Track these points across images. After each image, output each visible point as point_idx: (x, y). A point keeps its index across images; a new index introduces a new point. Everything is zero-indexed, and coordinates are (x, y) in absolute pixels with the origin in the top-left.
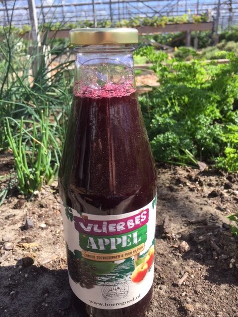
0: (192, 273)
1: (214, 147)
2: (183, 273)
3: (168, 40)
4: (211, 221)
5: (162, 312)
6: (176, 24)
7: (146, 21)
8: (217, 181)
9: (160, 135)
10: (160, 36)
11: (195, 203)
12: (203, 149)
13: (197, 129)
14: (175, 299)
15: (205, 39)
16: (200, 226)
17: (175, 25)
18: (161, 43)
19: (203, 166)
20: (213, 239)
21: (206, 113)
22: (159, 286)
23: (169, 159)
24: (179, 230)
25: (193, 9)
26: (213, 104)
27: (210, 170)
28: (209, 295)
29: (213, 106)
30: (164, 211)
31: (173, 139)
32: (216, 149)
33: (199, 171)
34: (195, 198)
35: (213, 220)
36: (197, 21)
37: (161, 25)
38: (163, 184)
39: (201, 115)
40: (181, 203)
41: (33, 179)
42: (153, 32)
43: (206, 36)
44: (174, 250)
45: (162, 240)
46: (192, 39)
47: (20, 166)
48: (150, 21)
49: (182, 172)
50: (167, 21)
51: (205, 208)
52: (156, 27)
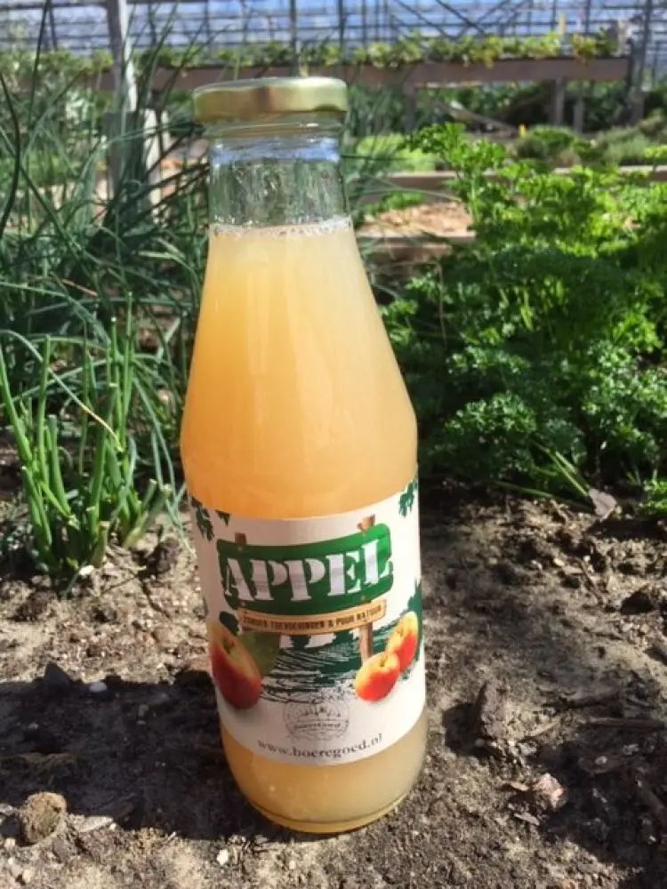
3: (500, 105)
6: (526, 58)
7: (441, 49)
10: (476, 91)
15: (605, 105)
17: (520, 61)
18: (478, 111)
25: (573, 18)
36: (584, 52)
37: (481, 61)
42: (458, 80)
43: (609, 95)
46: (569, 104)
48: (451, 47)
50: (500, 50)
52: (466, 65)
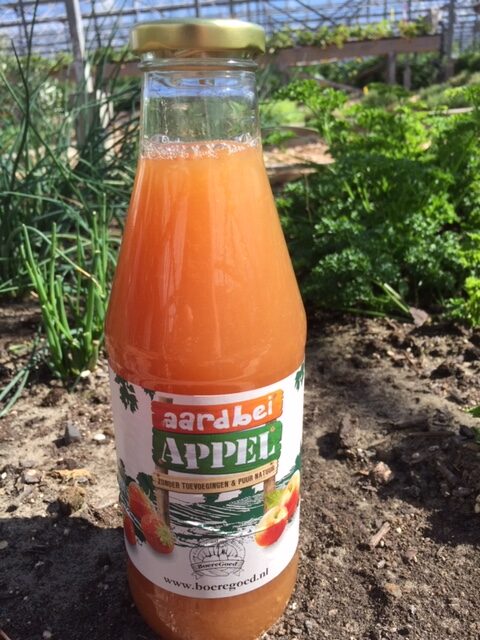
0: (398, 525)
1: (444, 279)
2: (378, 523)
3: (350, 75)
4: (437, 422)
5: (338, 599)
6: (366, 40)
7: (304, 37)
8: (449, 345)
9: (331, 256)
10: (333, 66)
11: (404, 390)
12: (420, 283)
13: (408, 244)
14: (362, 574)
15: (426, 70)
16: (414, 434)
17: (364, 42)
18: (335, 80)
19: (421, 317)
20: (441, 458)
21: (427, 212)
22: (331, 550)
23: (351, 304)
24: (371, 440)
25: (399, 10)
26: (441, 193)
27: (436, 324)
28: (431, 566)
29: (440, 197)
30: (342, 406)
31: (357, 263)
32: (447, 284)
33: (414, 327)
34: (404, 379)
35: (441, 420)
36: (409, 33)
37: (334, 44)
38: (339, 354)
39: (415, 216)
40: (377, 391)
41: (78, 346)
42: (318, 59)
43: (429, 62)
44: (361, 480)
45: (337, 462)
46: (400, 71)
47: (53, 323)
48: (313, 35)
49: (377, 331)
50: (347, 34)
51: (426, 399)
52: (324, 47)
